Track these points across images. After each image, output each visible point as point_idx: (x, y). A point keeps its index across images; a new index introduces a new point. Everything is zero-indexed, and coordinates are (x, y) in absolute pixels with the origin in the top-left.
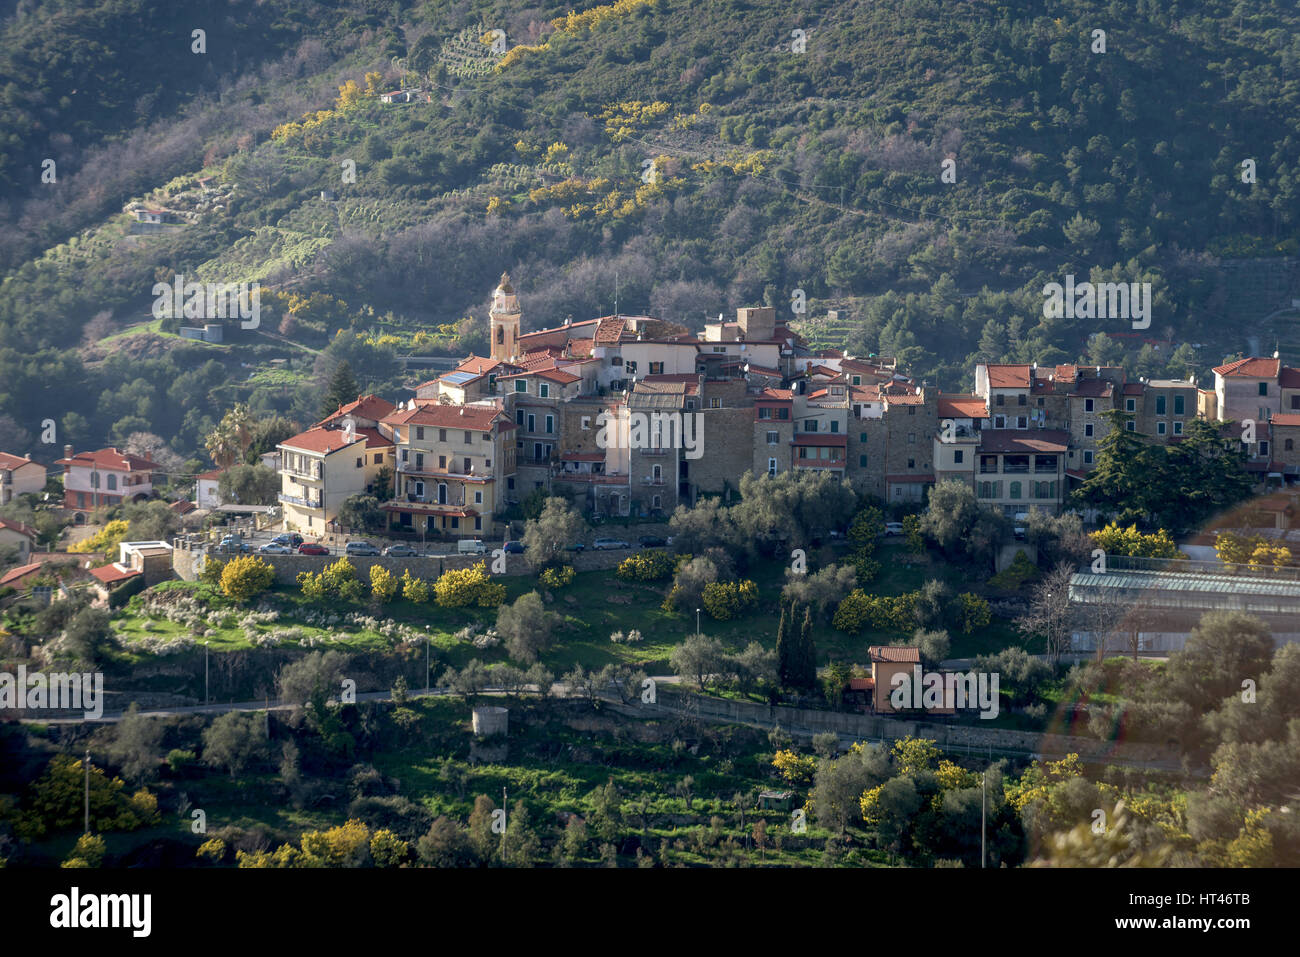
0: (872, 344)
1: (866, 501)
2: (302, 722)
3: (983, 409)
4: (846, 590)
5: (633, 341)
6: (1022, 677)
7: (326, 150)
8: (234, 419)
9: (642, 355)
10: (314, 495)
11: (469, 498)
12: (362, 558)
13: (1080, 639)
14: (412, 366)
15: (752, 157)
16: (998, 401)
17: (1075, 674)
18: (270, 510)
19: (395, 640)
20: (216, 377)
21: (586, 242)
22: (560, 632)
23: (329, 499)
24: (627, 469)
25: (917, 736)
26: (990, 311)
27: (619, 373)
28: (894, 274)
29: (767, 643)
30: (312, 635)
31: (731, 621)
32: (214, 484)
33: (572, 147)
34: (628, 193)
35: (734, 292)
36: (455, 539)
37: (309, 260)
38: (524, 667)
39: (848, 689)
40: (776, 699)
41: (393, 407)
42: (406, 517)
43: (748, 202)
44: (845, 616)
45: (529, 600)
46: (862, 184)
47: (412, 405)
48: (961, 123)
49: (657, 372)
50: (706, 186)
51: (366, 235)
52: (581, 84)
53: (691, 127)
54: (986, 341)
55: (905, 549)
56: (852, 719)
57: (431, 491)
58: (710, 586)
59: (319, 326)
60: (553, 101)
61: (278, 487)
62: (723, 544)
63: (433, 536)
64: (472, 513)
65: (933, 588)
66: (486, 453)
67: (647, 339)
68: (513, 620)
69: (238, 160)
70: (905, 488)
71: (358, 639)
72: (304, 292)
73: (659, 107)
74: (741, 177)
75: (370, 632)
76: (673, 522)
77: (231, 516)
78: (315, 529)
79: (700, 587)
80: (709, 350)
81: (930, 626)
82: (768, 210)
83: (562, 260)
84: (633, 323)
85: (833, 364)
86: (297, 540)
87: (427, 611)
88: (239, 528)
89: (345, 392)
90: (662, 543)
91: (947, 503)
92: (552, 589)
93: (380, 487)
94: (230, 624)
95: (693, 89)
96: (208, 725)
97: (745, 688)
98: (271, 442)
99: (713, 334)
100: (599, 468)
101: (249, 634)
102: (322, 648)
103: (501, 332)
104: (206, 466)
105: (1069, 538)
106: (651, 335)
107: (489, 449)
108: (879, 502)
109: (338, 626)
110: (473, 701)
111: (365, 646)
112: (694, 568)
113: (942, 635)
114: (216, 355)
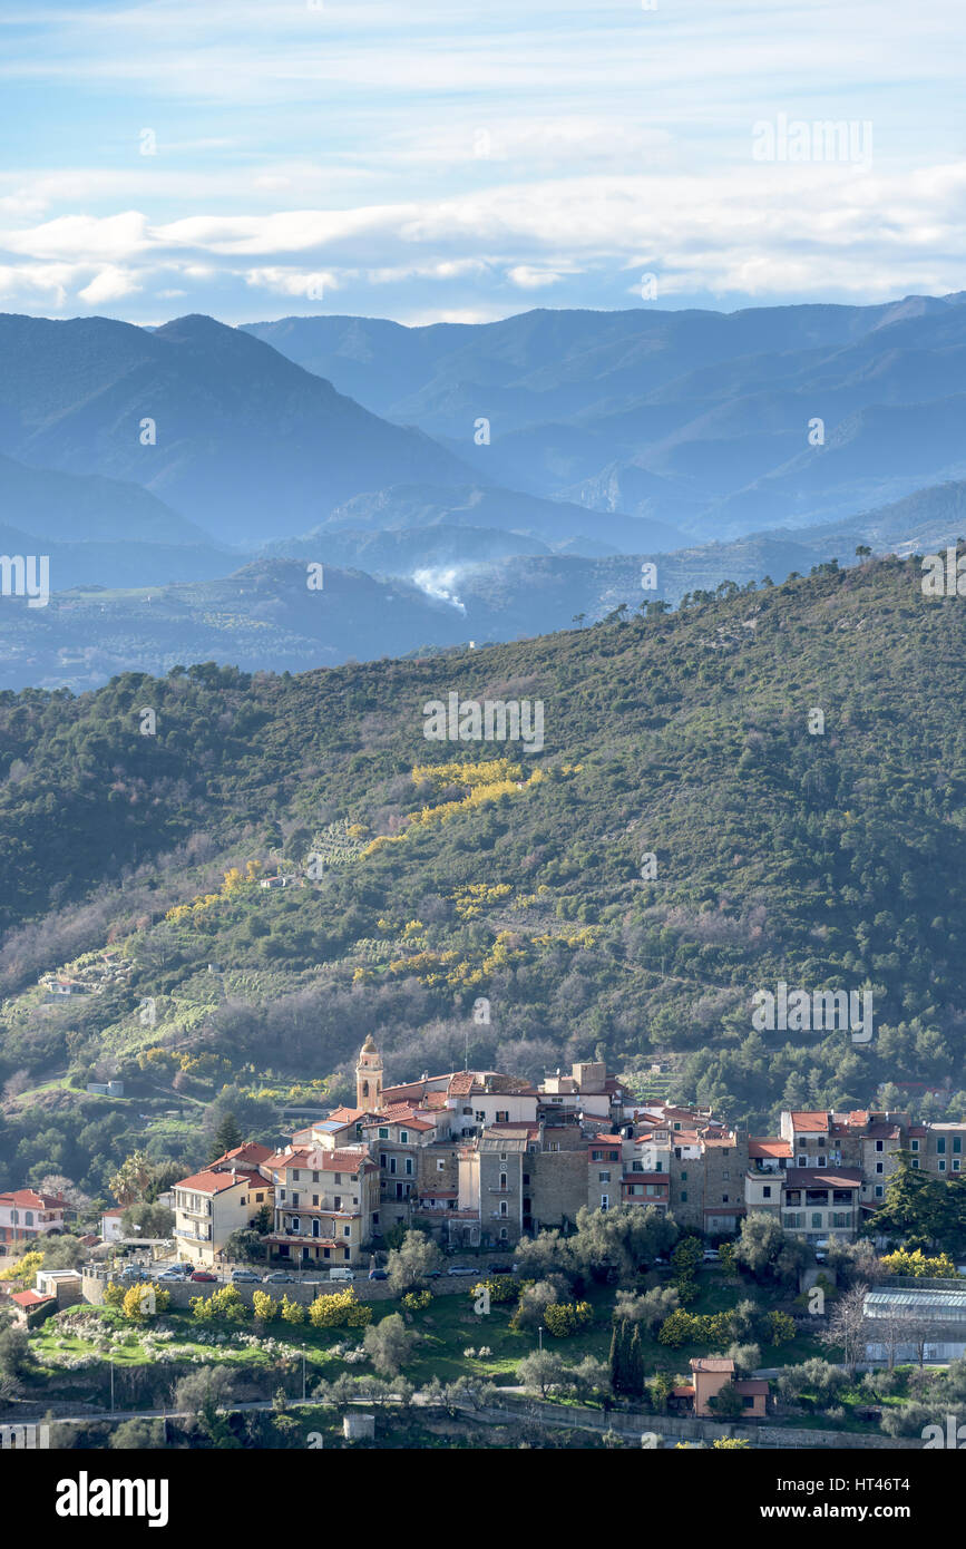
0: (691, 1094)
1: (685, 1232)
2: (195, 1428)
3: (787, 1150)
4: (670, 1310)
5: (480, 1093)
6: (824, 1383)
7: (214, 928)
8: (133, 1163)
9: (490, 1105)
10: (204, 1230)
11: (339, 1233)
12: (246, 1283)
13: (874, 1350)
14: (289, 1116)
15: (584, 932)
16: (801, 1143)
17: (868, 1379)
18: (166, 1242)
19: (275, 1356)
20: (118, 1127)
21: (442, 1006)
22: (419, 1348)
23: (217, 1234)
24: (477, 1205)
25: (732, 1436)
26: (793, 1064)
27: (469, 1121)
28: (709, 1033)
29: (601, 1356)
30: (204, 1352)
31: (569, 1338)
32: (117, 1221)
33: (427, 924)
34: (476, 964)
35: (570, 1049)
36: (327, 1267)
37: (198, 1024)
38: (388, 1380)
39: (672, 1396)
40: (609, 1405)
41: (272, 1152)
42: (284, 1249)
43: (582, 972)
44: (669, 1332)
45: (392, 1321)
46: (680, 954)
47: (288, 1150)
48: (765, 901)
49: (503, 1120)
50: (545, 957)
51: (248, 1003)
52: (436, 869)
53: (531, 906)
54: (790, 1091)
55: (721, 1273)
56: (675, 1422)
57: (306, 1227)
58: (551, 1308)
59: (207, 1082)
60: (411, 883)
61: (173, 1224)
62: (562, 1270)
63: (308, 1265)
64: (342, 1245)
65: (746, 1307)
66: (354, 1192)
67: (493, 1092)
68: (379, 1338)
69: (137, 938)
70: (720, 1219)
71: (244, 1355)
72: (195, 1052)
73: (502, 889)
74: (575, 949)
75: (254, 1349)
76: (518, 1251)
77: (132, 1248)
78: (205, 1259)
79: (542, 1308)
80: (548, 1101)
81: (743, 1340)
82: (599, 977)
83: (418, 1022)
84: (481, 1077)
85: (657, 1112)
86: (189, 1269)
87: (304, 1331)
88: (138, 1258)
89: (230, 1139)
90: (508, 1270)
91: (757, 1233)
92: (412, 1311)
93: (261, 1222)
94: (131, 1343)
95: (532, 874)
96: (113, 1430)
97: (582, 1396)
98: (166, 1184)
99: (551, 1086)
100: (452, 1205)
101: (148, 1351)
102: (212, 1364)
103: (366, 1087)
104: (110, 1204)
105: (863, 1262)
106: (498, 1088)
107: (356, 1189)
108: (698, 1233)
109: (225, 1344)
110: (344, 1409)
111: (250, 1361)
112: (537, 1292)
113: (754, 1348)
114: (118, 1108)
